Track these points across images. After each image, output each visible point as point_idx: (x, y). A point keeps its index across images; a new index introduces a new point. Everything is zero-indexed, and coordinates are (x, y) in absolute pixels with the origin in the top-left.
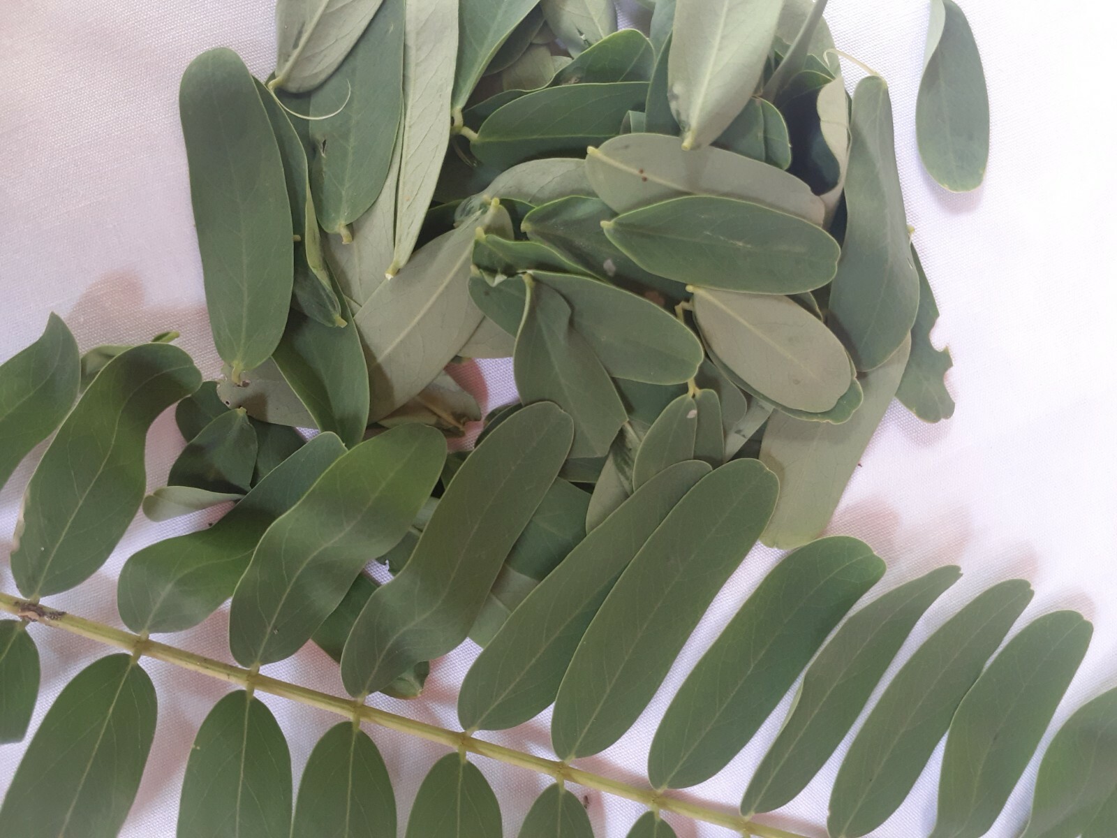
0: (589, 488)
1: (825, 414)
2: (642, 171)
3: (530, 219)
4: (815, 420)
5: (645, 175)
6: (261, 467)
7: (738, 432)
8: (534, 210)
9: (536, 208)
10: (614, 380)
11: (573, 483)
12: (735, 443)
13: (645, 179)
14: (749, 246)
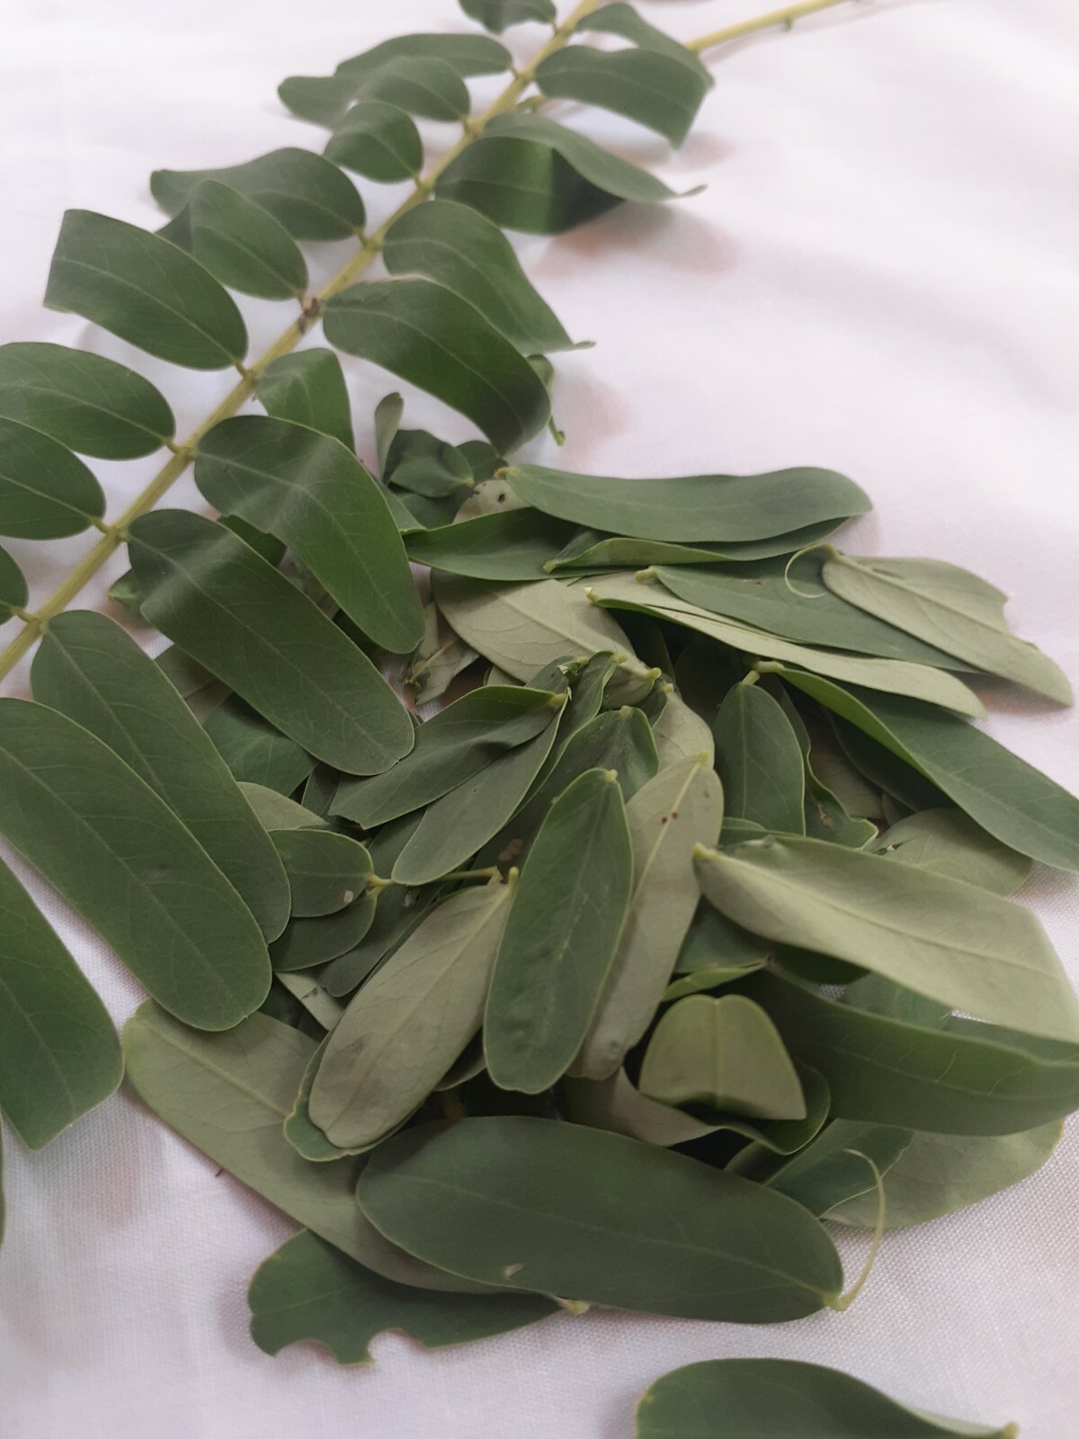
0: (297, 795)
1: (304, 1108)
2: (675, 816)
3: (636, 716)
4: (300, 1093)
5: (670, 819)
6: (407, 496)
7: (315, 992)
8: (649, 726)
9: (651, 730)
10: (422, 811)
11: (305, 781)
12: (299, 986)
13: (664, 820)
14: (561, 956)
